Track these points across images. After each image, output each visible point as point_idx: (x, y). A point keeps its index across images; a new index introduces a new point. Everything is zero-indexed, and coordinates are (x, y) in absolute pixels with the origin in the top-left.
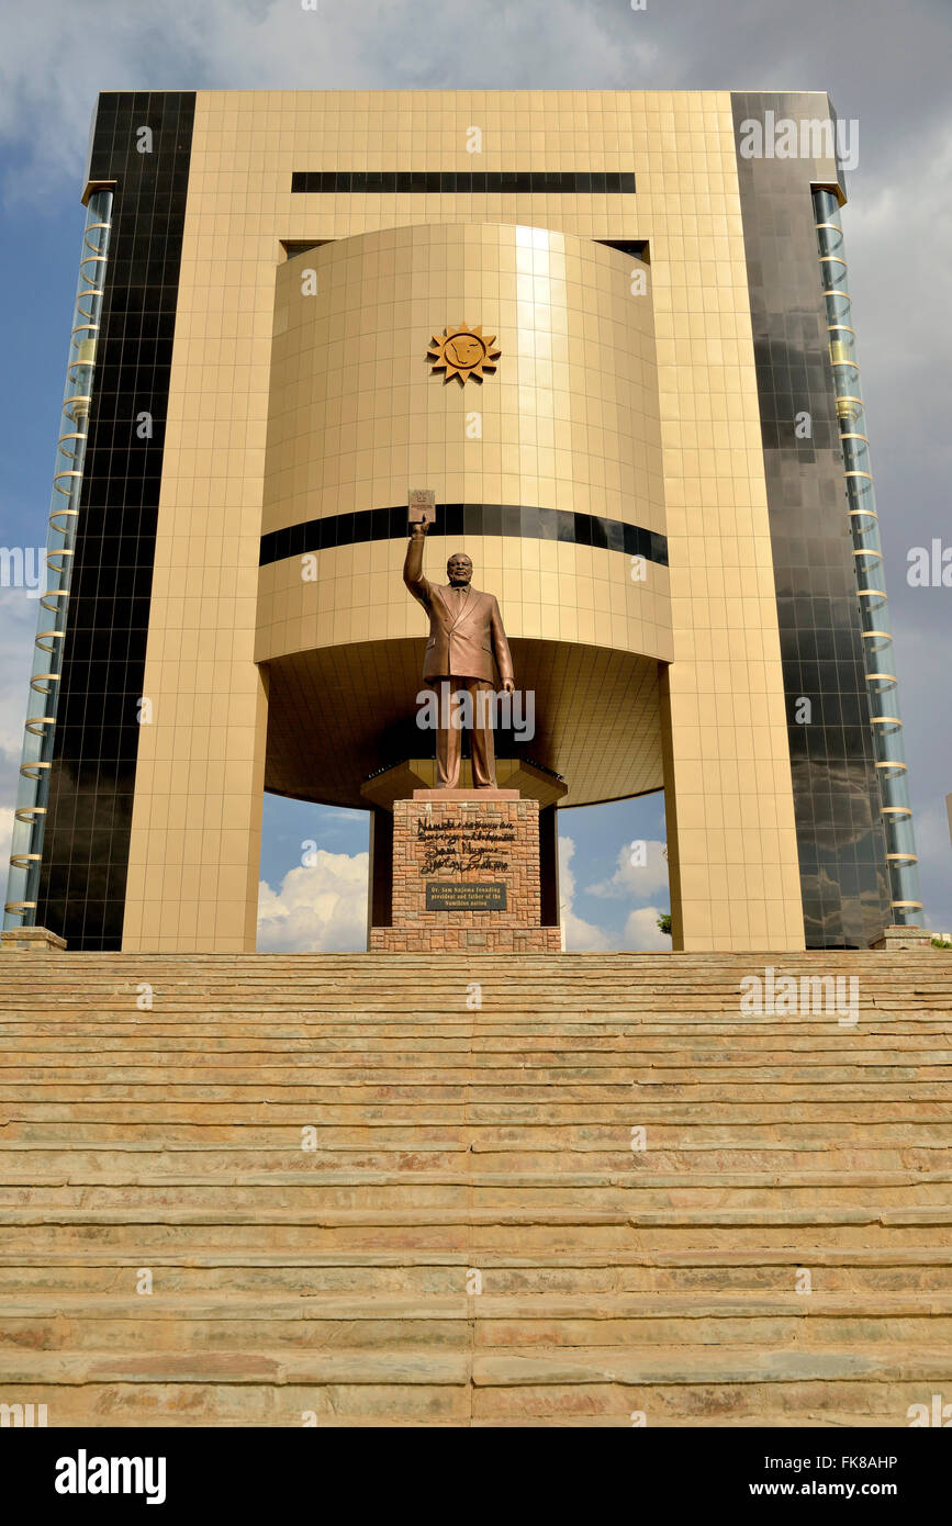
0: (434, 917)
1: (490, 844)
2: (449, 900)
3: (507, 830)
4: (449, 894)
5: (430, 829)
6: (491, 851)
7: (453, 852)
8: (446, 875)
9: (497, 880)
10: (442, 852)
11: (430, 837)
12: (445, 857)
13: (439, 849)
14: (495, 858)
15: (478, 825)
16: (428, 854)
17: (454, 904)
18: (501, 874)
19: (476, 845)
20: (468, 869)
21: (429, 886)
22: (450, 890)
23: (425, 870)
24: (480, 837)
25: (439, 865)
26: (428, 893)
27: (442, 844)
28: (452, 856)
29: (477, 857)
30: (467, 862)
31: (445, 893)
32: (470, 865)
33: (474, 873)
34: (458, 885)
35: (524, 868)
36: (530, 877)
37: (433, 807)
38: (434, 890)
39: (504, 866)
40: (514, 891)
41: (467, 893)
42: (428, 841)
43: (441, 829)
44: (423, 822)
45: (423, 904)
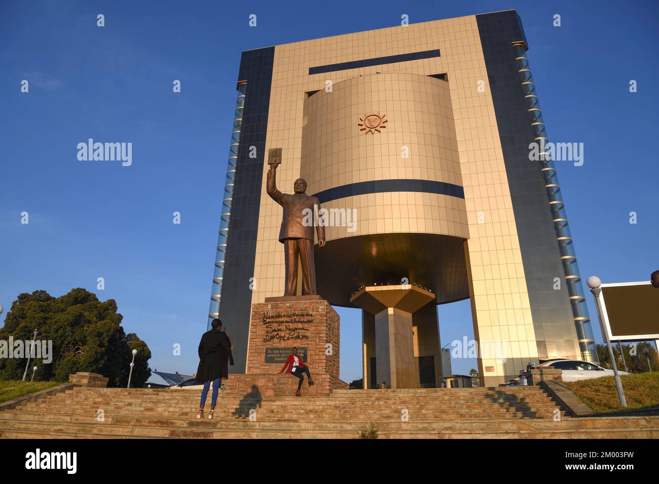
0: (268, 367)
1: (300, 325)
2: (277, 357)
3: (310, 318)
4: (277, 354)
5: (269, 318)
6: (300, 329)
7: (280, 330)
8: (276, 343)
9: (303, 346)
10: (275, 330)
11: (269, 322)
12: (276, 333)
13: (273, 329)
14: (302, 332)
15: (294, 315)
16: (267, 332)
17: (279, 359)
18: (306, 342)
19: (292, 326)
20: (288, 339)
21: (267, 349)
22: (278, 352)
23: (265, 341)
24: (295, 322)
25: (273, 337)
26: (267, 354)
27: (275, 326)
28: (279, 333)
29: (293, 333)
30: (287, 336)
31: (275, 353)
32: (289, 337)
33: (290, 342)
34: (282, 349)
35: (317, 339)
36: (320, 344)
37: (272, 306)
38: (269, 352)
39: (306, 337)
40: (311, 352)
41: (286, 353)
42: (268, 324)
43: (275, 318)
44: (266, 314)
45: (263, 360)
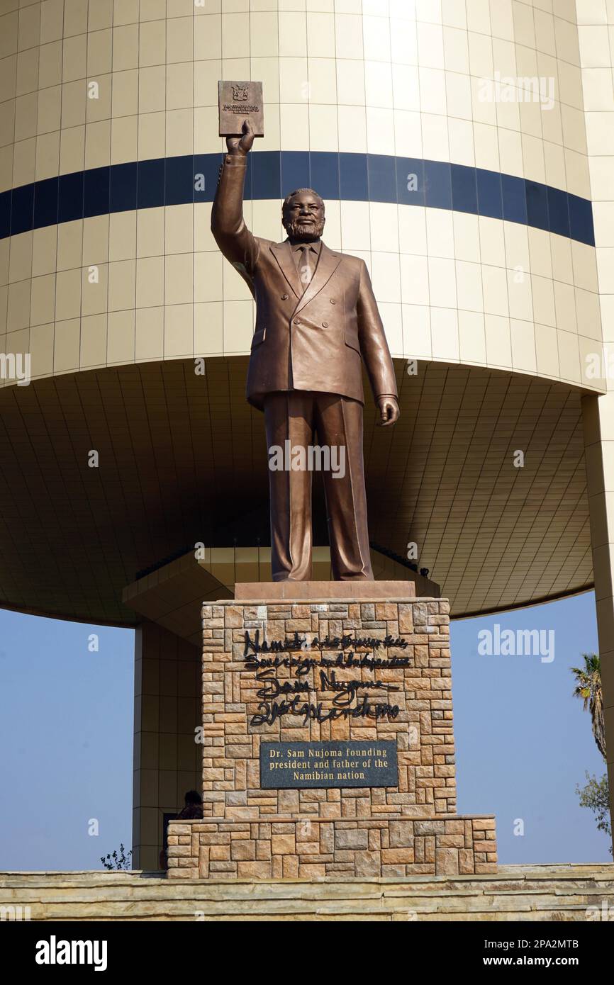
0: (274, 801)
1: (368, 674)
2: (301, 771)
3: (396, 651)
4: (300, 760)
5: (264, 649)
6: (369, 685)
7: (305, 688)
8: (295, 727)
9: (382, 735)
10: (286, 689)
11: (264, 663)
12: (292, 696)
13: (281, 682)
14: (377, 697)
15: (346, 641)
16: (262, 693)
17: (308, 776)
18: (388, 726)
19: (344, 675)
20: (332, 716)
21: (264, 746)
22: (301, 754)
23: (257, 721)
24: (351, 663)
25: (280, 710)
26: (264, 758)
27: (285, 675)
28: (303, 695)
29: (347, 696)
30: (329, 704)
31: (292, 759)
32: (334, 710)
33: (342, 724)
34: (315, 745)
35: (427, 715)
36: (437, 730)
37: (269, 611)
38: (273, 753)
39: (393, 712)
40: (411, 755)
41: (330, 759)
42: (262, 670)
43: (282, 650)
44: (252, 637)
45: (255, 779)
